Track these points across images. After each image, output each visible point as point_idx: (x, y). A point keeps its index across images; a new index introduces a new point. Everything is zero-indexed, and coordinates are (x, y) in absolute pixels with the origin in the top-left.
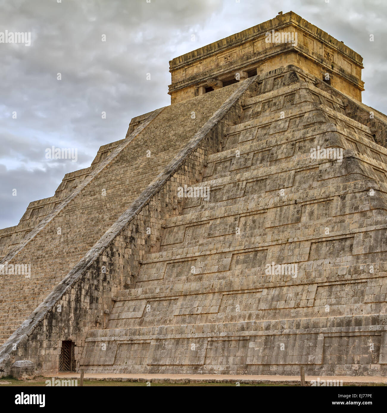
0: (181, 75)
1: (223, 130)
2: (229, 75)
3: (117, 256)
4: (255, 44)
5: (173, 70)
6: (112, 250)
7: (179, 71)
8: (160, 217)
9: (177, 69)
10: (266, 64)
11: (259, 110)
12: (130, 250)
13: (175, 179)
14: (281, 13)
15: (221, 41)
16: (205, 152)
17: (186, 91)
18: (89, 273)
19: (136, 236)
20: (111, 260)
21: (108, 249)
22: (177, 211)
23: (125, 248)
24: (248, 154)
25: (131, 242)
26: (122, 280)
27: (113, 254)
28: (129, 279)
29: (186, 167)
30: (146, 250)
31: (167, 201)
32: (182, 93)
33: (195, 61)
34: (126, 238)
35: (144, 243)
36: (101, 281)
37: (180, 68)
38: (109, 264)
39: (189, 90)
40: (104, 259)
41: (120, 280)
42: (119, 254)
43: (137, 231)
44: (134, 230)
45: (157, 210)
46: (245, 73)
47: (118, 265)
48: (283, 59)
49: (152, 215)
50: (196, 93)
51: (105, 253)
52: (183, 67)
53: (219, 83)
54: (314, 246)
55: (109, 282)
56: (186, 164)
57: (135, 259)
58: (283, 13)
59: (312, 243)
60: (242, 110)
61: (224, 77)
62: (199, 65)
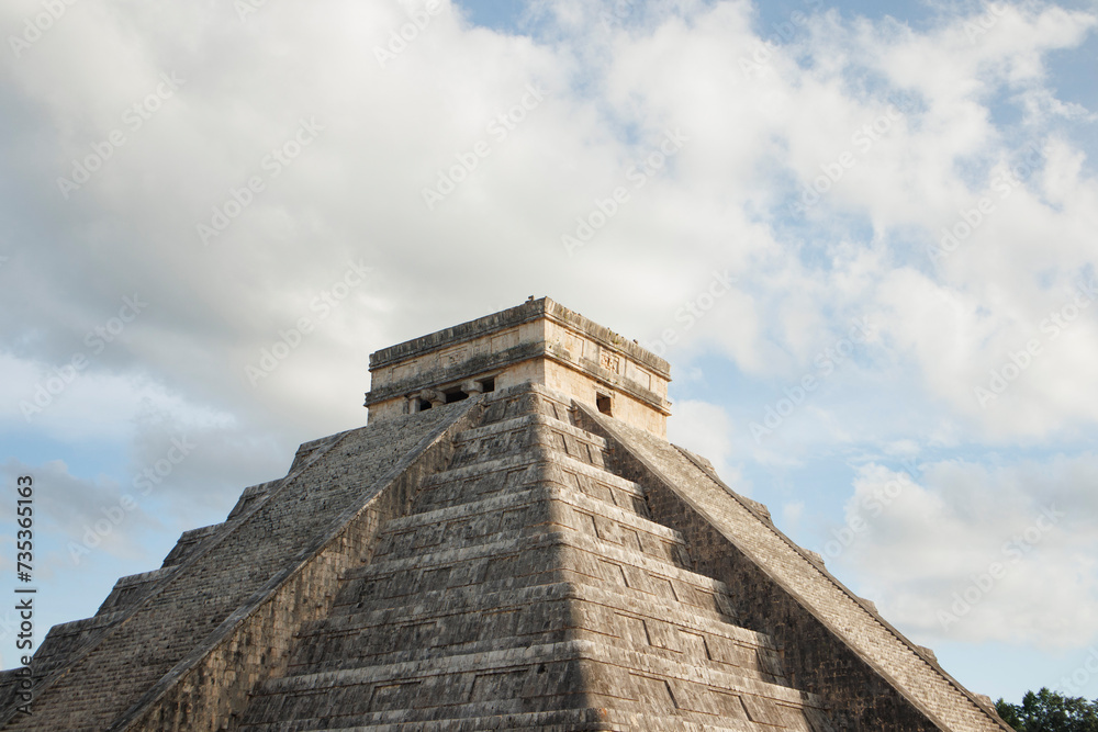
0: (385, 378)
1: (414, 481)
2: (454, 385)
3: (210, 683)
4: (494, 341)
5: (374, 368)
6: (201, 672)
7: (383, 370)
8: (291, 620)
9: (380, 368)
10: (507, 373)
11: (475, 451)
12: (234, 674)
13: (324, 558)
14: (531, 297)
15: (446, 330)
16: (381, 516)
17: (390, 403)
18: (156, 711)
19: (244, 650)
20: (198, 690)
21: (196, 673)
22: (322, 610)
23: (225, 671)
24: (439, 524)
25: (236, 661)
26: (214, 722)
27: (202, 681)
28: (227, 720)
29: (345, 540)
30: (262, 673)
31: (307, 594)
32: (386, 406)
33: (406, 358)
34: (227, 655)
35: (259, 661)
36: (177, 725)
37: (384, 367)
38: (194, 696)
39: (395, 402)
40: (188, 689)
41: (211, 722)
42: (213, 680)
43: (249, 642)
44: (244, 642)
45: (287, 609)
46: (478, 384)
47: (209, 698)
48: (530, 368)
49: (277, 616)
50: (407, 408)
51: (188, 679)
52: (388, 366)
53: (441, 397)
54: (479, 681)
55: (190, 725)
56: (346, 534)
57: (241, 688)
58: (535, 299)
59: (477, 676)
60: (452, 449)
61: (447, 386)
62: (413, 365)
